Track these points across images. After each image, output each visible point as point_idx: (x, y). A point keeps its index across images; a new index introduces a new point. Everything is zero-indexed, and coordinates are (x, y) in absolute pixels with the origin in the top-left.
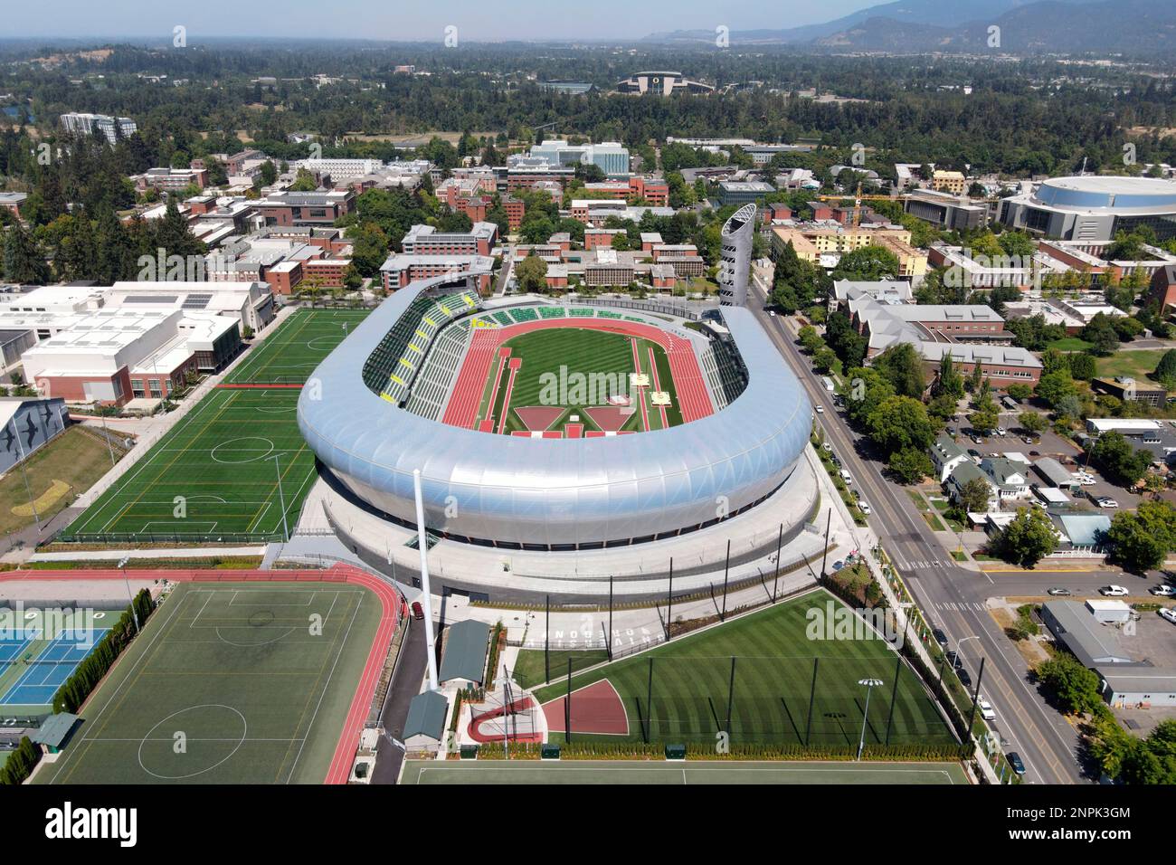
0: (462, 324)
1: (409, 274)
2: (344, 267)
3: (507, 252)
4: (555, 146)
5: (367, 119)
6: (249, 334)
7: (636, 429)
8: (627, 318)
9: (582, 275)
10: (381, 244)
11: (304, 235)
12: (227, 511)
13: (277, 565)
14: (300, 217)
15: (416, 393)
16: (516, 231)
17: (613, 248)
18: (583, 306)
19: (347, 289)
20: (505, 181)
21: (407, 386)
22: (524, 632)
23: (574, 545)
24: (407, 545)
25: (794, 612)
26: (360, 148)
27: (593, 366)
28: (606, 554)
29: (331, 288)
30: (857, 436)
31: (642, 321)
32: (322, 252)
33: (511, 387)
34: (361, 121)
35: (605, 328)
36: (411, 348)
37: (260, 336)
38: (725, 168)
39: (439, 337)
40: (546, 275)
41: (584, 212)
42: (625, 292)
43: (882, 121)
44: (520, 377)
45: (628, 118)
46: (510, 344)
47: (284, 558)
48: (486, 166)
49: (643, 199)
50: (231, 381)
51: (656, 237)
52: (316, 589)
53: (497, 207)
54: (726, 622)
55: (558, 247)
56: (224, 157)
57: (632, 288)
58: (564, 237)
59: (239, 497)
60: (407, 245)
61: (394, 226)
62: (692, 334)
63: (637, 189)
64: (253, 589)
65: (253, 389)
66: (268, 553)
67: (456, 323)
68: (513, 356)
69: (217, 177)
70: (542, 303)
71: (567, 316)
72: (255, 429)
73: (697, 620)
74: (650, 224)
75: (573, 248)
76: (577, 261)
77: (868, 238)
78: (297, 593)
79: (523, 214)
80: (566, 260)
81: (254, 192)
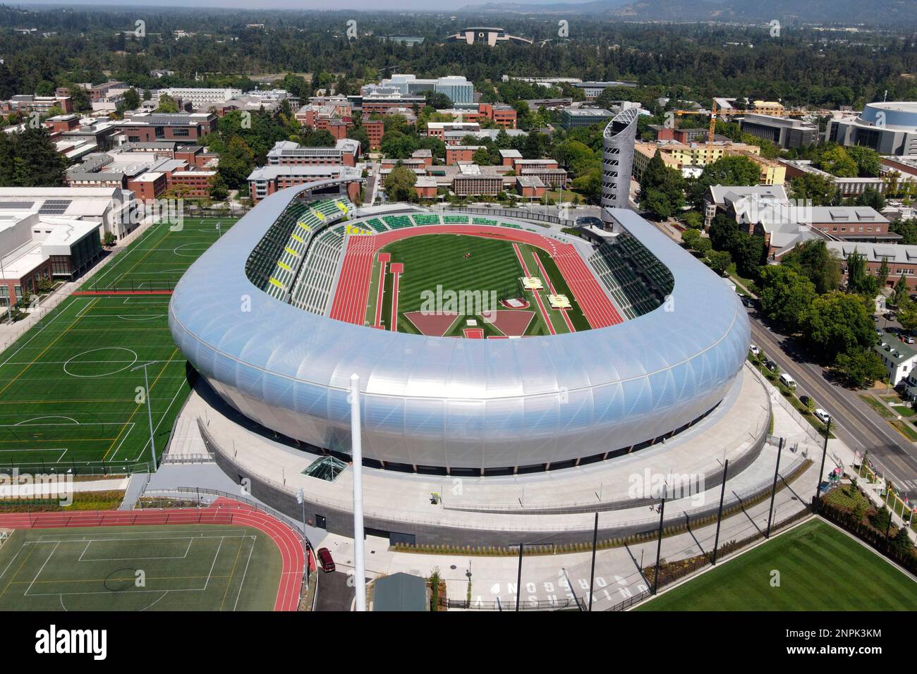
0: (337, 230)
1: (277, 184)
2: (210, 177)
3: (370, 168)
4: (404, 79)
5: (224, 60)
6: (111, 239)
7: (541, 333)
8: (503, 224)
9: (448, 187)
10: (246, 156)
11: (167, 150)
12: (81, 435)
13: (143, 503)
14: (163, 137)
15: (296, 297)
16: (376, 150)
17: (474, 163)
18: (456, 214)
19: (213, 200)
20: (360, 109)
21: (287, 290)
22: (467, 586)
23: (513, 468)
24: (306, 472)
25: (796, 549)
26: (220, 81)
27: (479, 270)
28: (552, 479)
29: (196, 198)
30: (781, 338)
31: (519, 227)
32: (186, 164)
33: (396, 292)
34: (218, 62)
35: (485, 234)
36: (288, 251)
37: (122, 243)
38: (560, 100)
39: (314, 243)
40: (416, 185)
41: (440, 133)
42: (495, 202)
43: (689, 66)
44: (404, 281)
45: (462, 62)
46: (388, 249)
47: (151, 493)
48: (341, 95)
49: (493, 123)
50: (90, 288)
51: (515, 153)
52: (195, 534)
53: (357, 126)
54: (717, 565)
55: (421, 161)
56: (89, 86)
57: (501, 198)
58: (427, 153)
59: (96, 416)
60: (272, 158)
61: (259, 142)
62: (572, 239)
63: (486, 114)
64: (111, 536)
65: (113, 295)
66: (131, 485)
67: (331, 229)
68: (392, 261)
69: (81, 104)
70: (415, 211)
71: (442, 223)
72: (118, 339)
73: (681, 563)
74: (504, 142)
75: (435, 164)
76: (442, 174)
77: (720, 152)
78: (170, 541)
79: (382, 133)
80: (430, 173)
81: (118, 114)
